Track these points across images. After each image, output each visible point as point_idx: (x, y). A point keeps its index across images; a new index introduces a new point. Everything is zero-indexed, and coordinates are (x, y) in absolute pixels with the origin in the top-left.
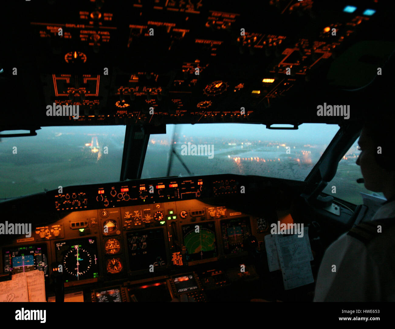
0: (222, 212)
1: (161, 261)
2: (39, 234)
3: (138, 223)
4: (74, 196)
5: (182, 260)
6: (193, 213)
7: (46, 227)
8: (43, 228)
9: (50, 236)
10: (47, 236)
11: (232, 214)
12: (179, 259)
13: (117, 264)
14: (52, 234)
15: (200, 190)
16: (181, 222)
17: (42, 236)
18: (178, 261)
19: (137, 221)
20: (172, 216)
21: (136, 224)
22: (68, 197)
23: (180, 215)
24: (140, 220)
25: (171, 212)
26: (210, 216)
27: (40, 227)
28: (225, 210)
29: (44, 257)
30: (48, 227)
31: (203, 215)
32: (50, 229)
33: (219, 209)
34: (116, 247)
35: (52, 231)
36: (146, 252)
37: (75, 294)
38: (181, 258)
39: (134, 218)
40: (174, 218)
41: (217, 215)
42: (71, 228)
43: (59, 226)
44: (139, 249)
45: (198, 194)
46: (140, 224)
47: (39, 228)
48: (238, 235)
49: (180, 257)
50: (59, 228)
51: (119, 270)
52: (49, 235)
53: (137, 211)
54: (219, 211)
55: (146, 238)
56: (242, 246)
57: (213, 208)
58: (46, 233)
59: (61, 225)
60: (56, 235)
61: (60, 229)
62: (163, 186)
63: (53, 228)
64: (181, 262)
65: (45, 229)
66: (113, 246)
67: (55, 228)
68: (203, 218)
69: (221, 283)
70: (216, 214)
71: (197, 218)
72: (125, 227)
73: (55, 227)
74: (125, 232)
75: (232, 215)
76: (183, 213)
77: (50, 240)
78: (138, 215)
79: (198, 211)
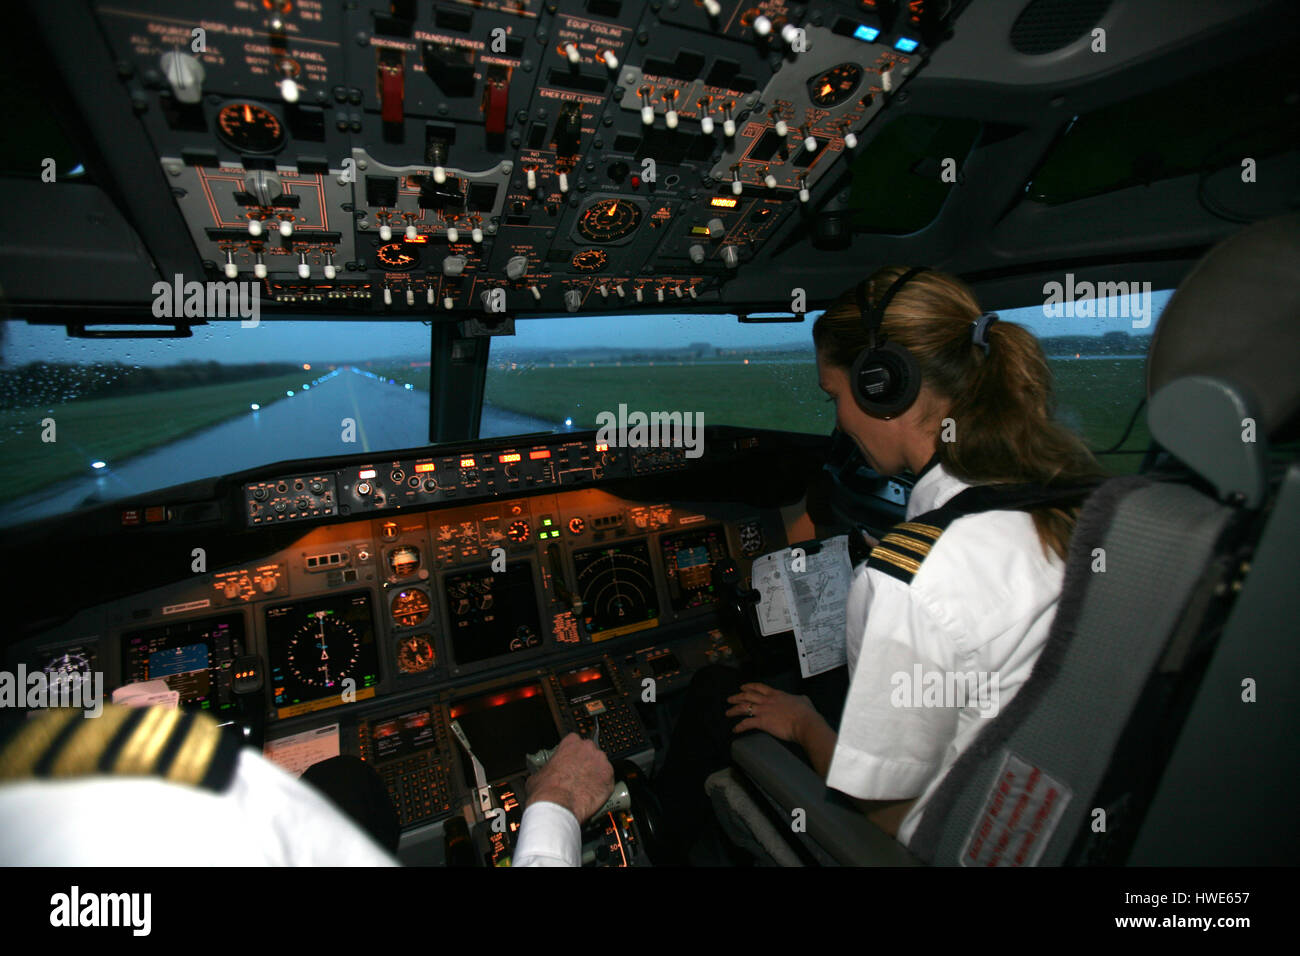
0: (663, 516)
1: (527, 635)
2: (222, 591)
3: (469, 551)
4: (300, 486)
5: (577, 629)
6: (598, 522)
7: (242, 572)
8: (234, 573)
9: (253, 592)
10: (244, 592)
11: (684, 521)
12: (570, 629)
13: (422, 651)
14: (257, 587)
15: (602, 464)
16: (571, 543)
17: (231, 594)
18: (567, 634)
19: (469, 545)
20: (548, 530)
21: (466, 553)
22: (283, 488)
23: (568, 527)
24: (474, 544)
25: (548, 523)
26: (637, 528)
27: (224, 572)
28: (669, 512)
29: (236, 646)
30: (246, 571)
31: (619, 524)
32: (251, 576)
33: (655, 510)
34: (421, 609)
35: (257, 579)
36: (491, 618)
37: (318, 733)
38: (574, 627)
39: (461, 538)
40: (555, 534)
41: (653, 524)
42: (306, 571)
43: (275, 567)
44: (473, 610)
45: (598, 471)
46: (475, 552)
47: (223, 575)
48: (701, 565)
49: (572, 622)
50: (275, 571)
51: (427, 664)
52: (249, 590)
53: (469, 524)
54: (655, 514)
55: (492, 583)
56: (711, 588)
57: (643, 509)
58: (242, 586)
59: (281, 565)
60: (268, 588)
61: (278, 575)
62: (516, 457)
63: (261, 574)
64: (576, 634)
65: (240, 577)
66: (413, 608)
67: (265, 574)
68: (620, 532)
69: (669, 675)
70: (648, 521)
71: (607, 532)
72: (439, 562)
73: (266, 571)
74: (440, 574)
75: (686, 522)
76: (574, 522)
77: (253, 601)
78: (469, 533)
79: (609, 516)
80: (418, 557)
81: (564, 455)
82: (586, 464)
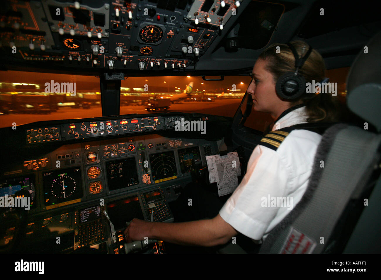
80: (97, 156)
81: (143, 122)
82: (150, 125)
